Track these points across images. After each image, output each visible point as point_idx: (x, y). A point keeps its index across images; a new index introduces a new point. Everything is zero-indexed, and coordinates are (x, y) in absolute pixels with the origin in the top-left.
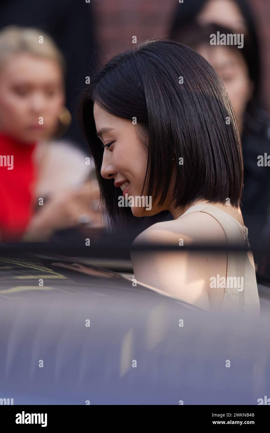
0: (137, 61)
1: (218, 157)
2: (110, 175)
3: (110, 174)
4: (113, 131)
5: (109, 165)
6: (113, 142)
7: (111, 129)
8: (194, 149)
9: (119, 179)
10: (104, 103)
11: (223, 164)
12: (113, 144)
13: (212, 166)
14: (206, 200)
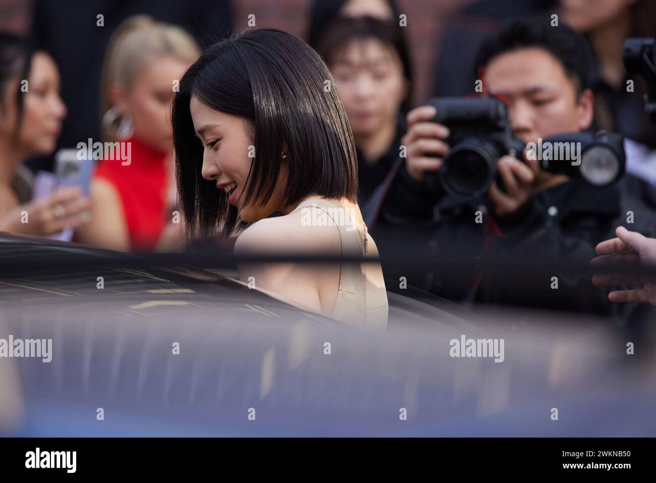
0: (240, 52)
1: (335, 151)
2: (213, 176)
3: (213, 174)
4: (217, 129)
5: (212, 165)
6: (218, 140)
7: (215, 126)
8: (309, 144)
9: (223, 180)
10: (205, 98)
11: (340, 159)
12: (219, 142)
13: (329, 160)
14: (319, 195)
